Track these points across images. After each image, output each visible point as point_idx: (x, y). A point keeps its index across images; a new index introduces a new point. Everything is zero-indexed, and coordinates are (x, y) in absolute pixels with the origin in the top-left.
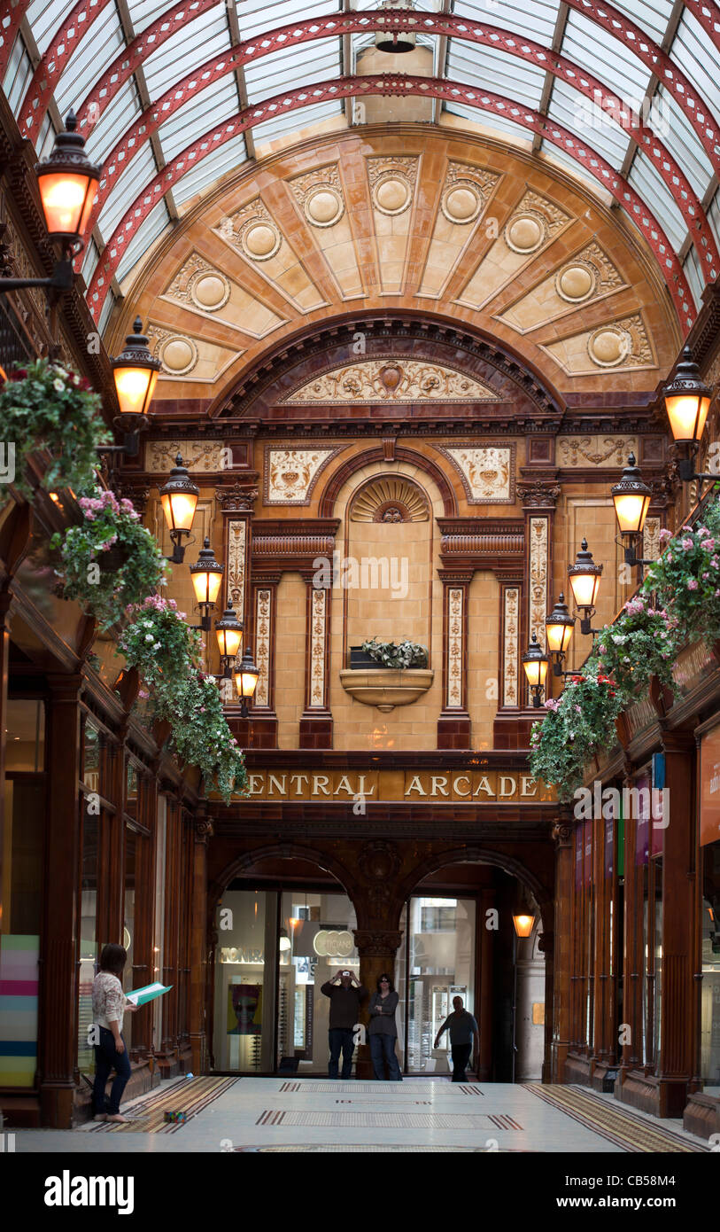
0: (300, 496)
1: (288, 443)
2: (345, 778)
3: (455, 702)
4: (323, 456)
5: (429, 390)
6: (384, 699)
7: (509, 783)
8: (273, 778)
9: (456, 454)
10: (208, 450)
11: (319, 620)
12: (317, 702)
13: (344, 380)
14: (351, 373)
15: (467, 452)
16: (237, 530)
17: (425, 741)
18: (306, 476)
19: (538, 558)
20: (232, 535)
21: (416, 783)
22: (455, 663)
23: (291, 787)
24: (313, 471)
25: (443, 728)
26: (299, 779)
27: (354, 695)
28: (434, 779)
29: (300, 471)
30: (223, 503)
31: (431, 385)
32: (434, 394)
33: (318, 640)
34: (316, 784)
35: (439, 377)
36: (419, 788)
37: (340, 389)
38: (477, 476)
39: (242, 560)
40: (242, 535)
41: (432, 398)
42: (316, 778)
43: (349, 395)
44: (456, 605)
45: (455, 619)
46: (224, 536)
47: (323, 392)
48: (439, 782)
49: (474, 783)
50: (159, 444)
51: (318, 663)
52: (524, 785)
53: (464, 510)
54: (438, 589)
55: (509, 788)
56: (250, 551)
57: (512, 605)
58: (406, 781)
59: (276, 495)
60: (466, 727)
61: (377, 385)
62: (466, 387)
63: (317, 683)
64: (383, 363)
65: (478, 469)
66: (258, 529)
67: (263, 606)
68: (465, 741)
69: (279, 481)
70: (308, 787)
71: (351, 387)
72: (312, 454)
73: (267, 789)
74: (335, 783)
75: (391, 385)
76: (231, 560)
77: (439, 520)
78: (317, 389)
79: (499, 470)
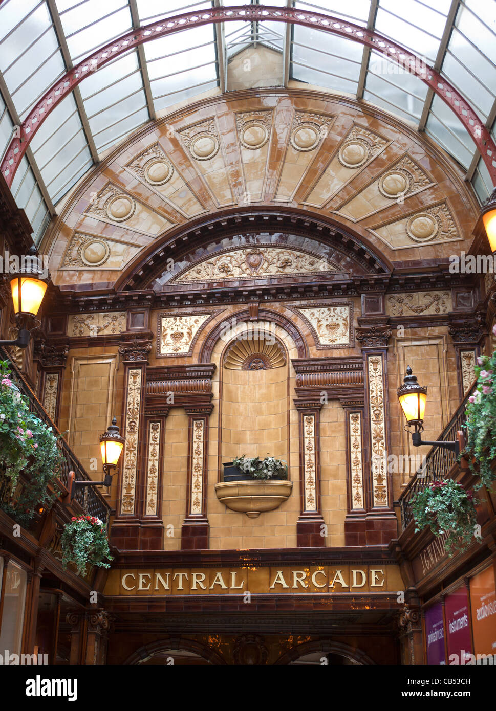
0: (185, 349)
1: (176, 311)
2: (219, 575)
3: (311, 507)
4: (202, 319)
5: (283, 267)
6: (252, 506)
7: (360, 576)
8: (158, 576)
9: (306, 313)
10: (114, 319)
11: (198, 445)
12: (196, 510)
13: (219, 264)
14: (224, 260)
15: (315, 311)
16: (135, 376)
17: (287, 540)
18: (190, 334)
19: (376, 386)
20: (131, 380)
21: (280, 578)
22: (310, 475)
23: (174, 583)
24: (195, 331)
25: (301, 528)
26: (181, 576)
27: (226, 503)
28: (295, 573)
29: (185, 331)
30: (124, 355)
31: (286, 264)
32: (288, 270)
33: (197, 460)
34: (195, 580)
35: (291, 258)
36: (283, 582)
37: (216, 271)
38: (323, 328)
39: (138, 398)
40: (139, 380)
41: (287, 274)
42: (195, 575)
43: (223, 275)
44: (309, 428)
45: (309, 440)
46: (124, 381)
47: (203, 273)
48: (299, 575)
49: (329, 576)
50: (78, 317)
51: (197, 479)
52: (374, 576)
53: (314, 353)
54: (294, 416)
55: (360, 580)
56: (144, 392)
57: (356, 426)
58: (271, 575)
59: (165, 350)
60: (321, 527)
61: (244, 266)
62: (312, 264)
63: (197, 495)
64: (249, 251)
65: (324, 323)
66: (152, 374)
67: (154, 435)
68: (319, 540)
69: (169, 339)
70: (188, 583)
71: (224, 269)
72: (194, 318)
73: (153, 586)
74: (211, 578)
75: (254, 266)
76: (130, 399)
77: (293, 361)
78: (199, 272)
79: (341, 322)
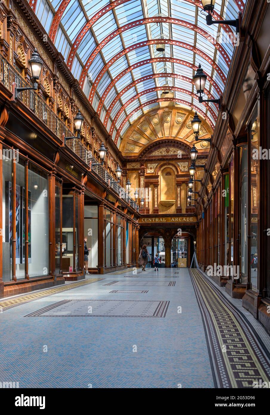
0: (153, 172)
1: (150, 162)
2: (161, 219)
3: (179, 205)
4: (156, 164)
5: (174, 153)
6: (167, 205)
7: (188, 219)
8: (149, 219)
9: (179, 163)
10: (137, 164)
11: (156, 192)
12: (156, 206)
14: (161, 150)
15: (181, 163)
17: (174, 212)
18: (154, 168)
20: (141, 179)
21: (173, 219)
22: (179, 199)
23: (152, 220)
25: (177, 210)
26: (153, 219)
28: (176, 218)
29: (153, 167)
30: (140, 173)
32: (175, 153)
33: (156, 196)
34: (156, 220)
35: (176, 150)
37: (159, 153)
39: (143, 183)
40: (143, 179)
41: (175, 154)
42: (156, 219)
44: (179, 189)
45: (179, 192)
48: (177, 219)
49: (182, 219)
50: (129, 163)
51: (156, 199)
52: (191, 219)
53: (180, 173)
54: (176, 186)
55: (188, 220)
56: (144, 181)
58: (171, 219)
59: (148, 172)
60: (181, 209)
61: (165, 152)
63: (156, 203)
64: (166, 148)
65: (183, 166)
66: (146, 177)
67: (147, 190)
68: (181, 212)
69: (149, 169)
70: (155, 220)
71: (161, 153)
72: (155, 164)
73: (148, 221)
74: (159, 219)
75: (168, 152)
76: (141, 183)
77: (176, 175)
78: (155, 153)
79: (186, 166)
